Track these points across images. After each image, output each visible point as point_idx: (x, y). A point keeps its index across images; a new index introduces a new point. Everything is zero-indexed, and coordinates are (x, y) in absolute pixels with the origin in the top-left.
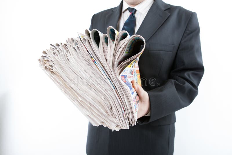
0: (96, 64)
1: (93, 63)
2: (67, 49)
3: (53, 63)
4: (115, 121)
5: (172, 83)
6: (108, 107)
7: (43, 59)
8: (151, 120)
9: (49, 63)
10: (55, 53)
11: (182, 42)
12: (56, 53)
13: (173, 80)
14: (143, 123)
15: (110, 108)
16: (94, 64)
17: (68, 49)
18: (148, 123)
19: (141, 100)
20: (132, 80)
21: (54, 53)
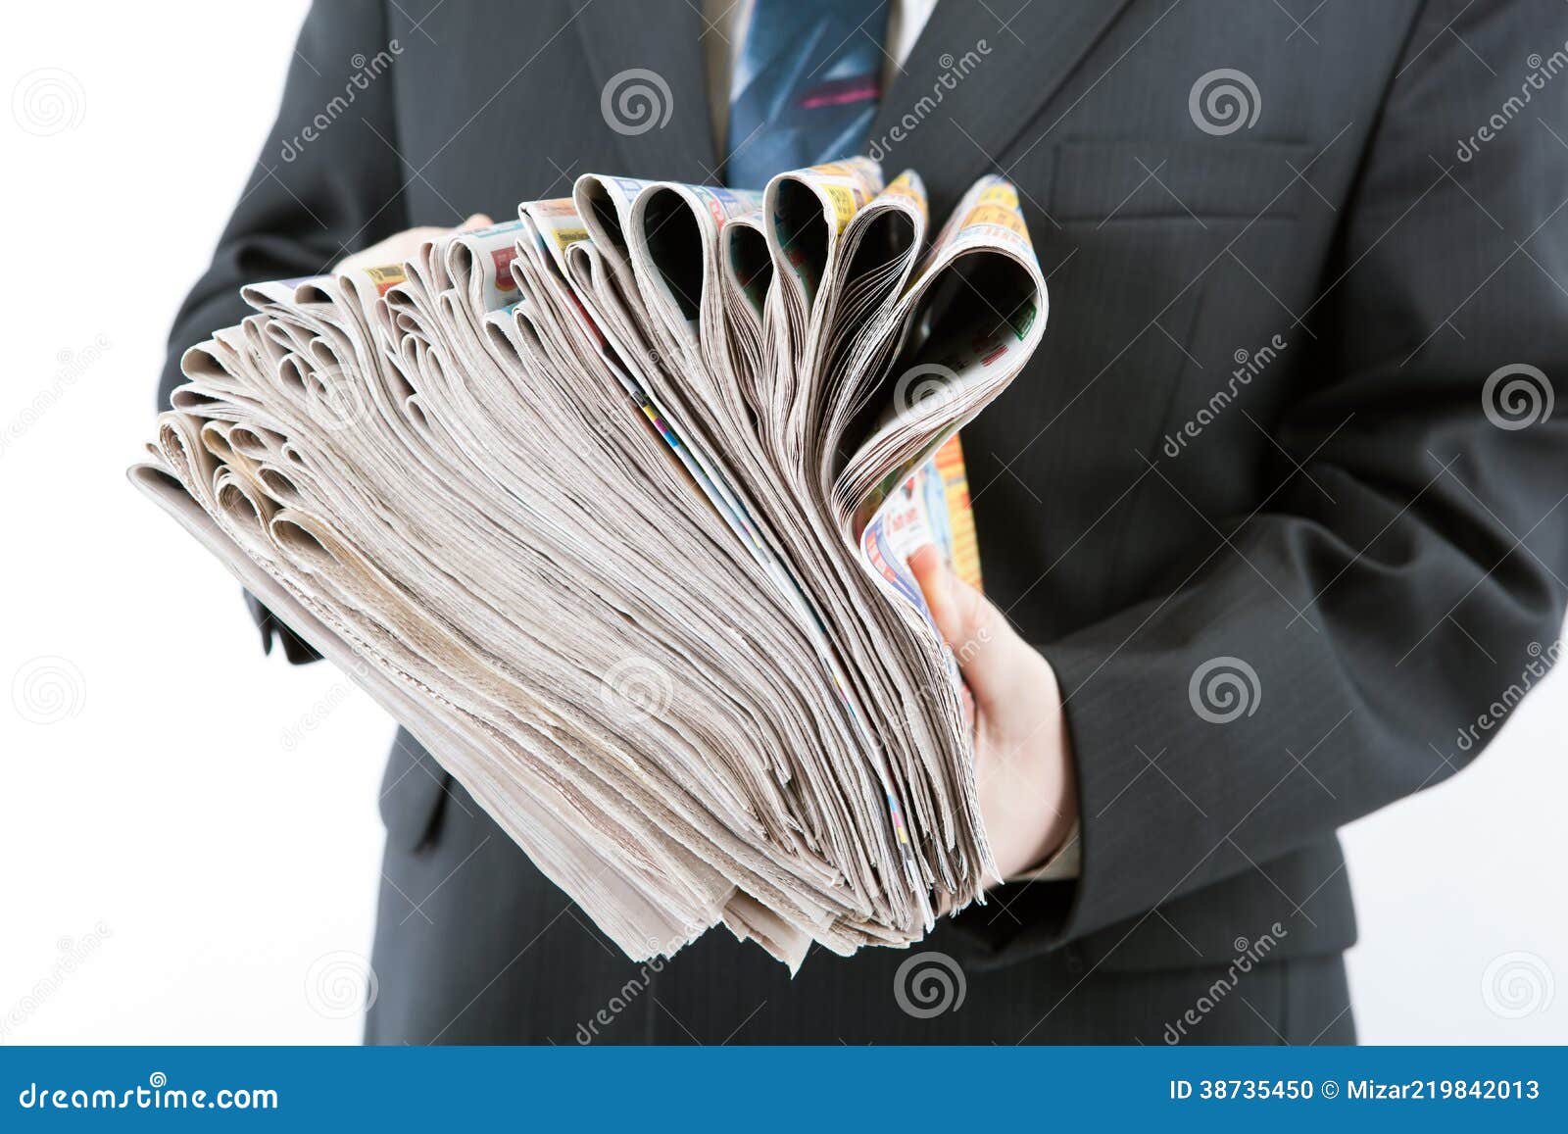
0: (677, 449)
1: (654, 444)
2: (412, 334)
3: (294, 456)
4: (828, 881)
5: (1282, 555)
6: (772, 775)
7: (191, 427)
8: (1086, 918)
9: (256, 454)
10: (301, 371)
11: (1401, 107)
12: (309, 369)
13: (1294, 530)
14: (1010, 958)
15: (784, 776)
16: (660, 453)
17: (416, 327)
18: (1062, 942)
19: (990, 719)
20: (912, 549)
21: (292, 373)
